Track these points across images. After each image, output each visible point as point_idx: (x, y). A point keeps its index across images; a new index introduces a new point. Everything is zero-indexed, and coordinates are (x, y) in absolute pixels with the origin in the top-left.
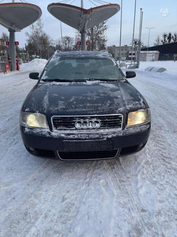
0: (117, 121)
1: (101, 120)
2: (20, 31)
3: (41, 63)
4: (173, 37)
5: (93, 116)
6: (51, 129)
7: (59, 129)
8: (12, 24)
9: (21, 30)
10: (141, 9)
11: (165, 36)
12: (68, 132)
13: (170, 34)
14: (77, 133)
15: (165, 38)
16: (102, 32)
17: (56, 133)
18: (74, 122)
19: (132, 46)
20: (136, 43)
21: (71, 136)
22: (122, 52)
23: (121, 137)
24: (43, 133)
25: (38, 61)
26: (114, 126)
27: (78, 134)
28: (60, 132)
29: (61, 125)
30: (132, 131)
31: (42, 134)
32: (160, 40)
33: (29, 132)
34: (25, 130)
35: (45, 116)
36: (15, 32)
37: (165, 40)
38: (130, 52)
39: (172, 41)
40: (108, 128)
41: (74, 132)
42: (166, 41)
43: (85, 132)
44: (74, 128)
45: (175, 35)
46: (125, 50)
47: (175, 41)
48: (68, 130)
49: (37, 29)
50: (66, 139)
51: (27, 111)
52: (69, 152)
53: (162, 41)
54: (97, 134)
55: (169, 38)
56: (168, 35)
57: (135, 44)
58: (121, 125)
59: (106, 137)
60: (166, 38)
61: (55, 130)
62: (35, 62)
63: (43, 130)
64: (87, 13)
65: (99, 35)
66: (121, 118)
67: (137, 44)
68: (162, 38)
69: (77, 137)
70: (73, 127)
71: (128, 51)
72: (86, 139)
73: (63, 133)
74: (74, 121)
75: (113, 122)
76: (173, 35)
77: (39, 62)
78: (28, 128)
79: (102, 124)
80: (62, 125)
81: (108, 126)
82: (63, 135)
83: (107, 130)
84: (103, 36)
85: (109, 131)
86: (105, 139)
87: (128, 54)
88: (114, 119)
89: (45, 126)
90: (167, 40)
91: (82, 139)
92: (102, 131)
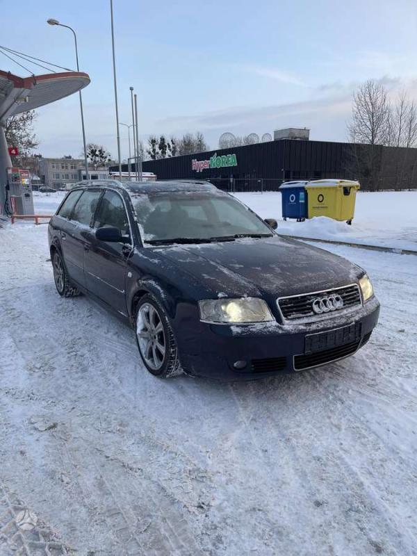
0: (356, 294)
1: (341, 296)
4: (168, 144)
5: (330, 290)
6: (279, 320)
7: (291, 319)
10: (131, 89)
11: (153, 142)
12: (306, 321)
13: (163, 139)
14: (319, 319)
15: (153, 146)
16: (21, 124)
17: (289, 325)
18: (311, 304)
19: (84, 158)
20: (93, 152)
21: (314, 327)
22: (64, 172)
24: (270, 329)
26: (353, 302)
27: (320, 321)
28: (295, 322)
29: (292, 312)
31: (269, 331)
32: (145, 150)
33: (243, 332)
34: (231, 331)
35: (264, 301)
37: (154, 150)
38: (84, 173)
39: (168, 153)
40: (349, 307)
41: (314, 319)
42: (158, 153)
43: (327, 317)
44: (312, 313)
45: (172, 141)
46: (72, 167)
47: (174, 153)
48: (303, 317)
50: (309, 333)
51: (222, 298)
52: (314, 354)
53: (150, 153)
54: (341, 317)
55: (163, 146)
56: (159, 140)
57: (92, 156)
58: (360, 300)
59: (353, 319)
60: (157, 147)
61: (287, 322)
63: (268, 324)
64: (23, 87)
65: (14, 131)
66: (358, 289)
67: (97, 156)
68: (147, 146)
69: (322, 326)
70: (310, 312)
71: (80, 171)
72: (333, 327)
73: (300, 324)
74: (308, 301)
75: (351, 297)
76: (168, 141)
78: (237, 326)
79: (344, 301)
80: (295, 311)
81: (348, 304)
82: (302, 327)
84: (23, 134)
85: (353, 310)
86: (354, 323)
87: (80, 177)
88: (351, 291)
89: (268, 316)
90: (157, 150)
91: (330, 328)
92: (346, 312)
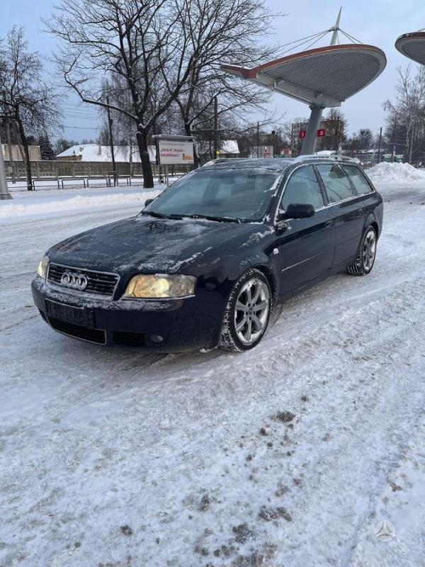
0: (111, 284)
1: (89, 279)
2: (340, 106)
3: (392, 173)
5: (83, 269)
8: (317, 93)
9: (342, 103)
12: (55, 287)
14: (61, 291)
21: (53, 294)
23: (104, 310)
24: (39, 284)
25: (387, 169)
26: (104, 292)
27: (61, 293)
28: (49, 286)
29: (53, 277)
30: (128, 305)
35: (48, 262)
36: (324, 108)
40: (95, 293)
41: (59, 289)
43: (67, 292)
49: (415, 90)
50: (47, 297)
54: (79, 298)
58: (112, 292)
59: (84, 304)
61: (47, 283)
62: (380, 169)
63: (41, 281)
66: (116, 280)
69: (57, 297)
72: (63, 302)
73: (50, 289)
74: (63, 273)
75: (104, 285)
77: (388, 171)
79: (88, 285)
81: (97, 290)
82: (49, 291)
83: (92, 296)
85: (94, 298)
86: (83, 308)
88: (107, 280)
91: (59, 301)
92: (86, 295)
